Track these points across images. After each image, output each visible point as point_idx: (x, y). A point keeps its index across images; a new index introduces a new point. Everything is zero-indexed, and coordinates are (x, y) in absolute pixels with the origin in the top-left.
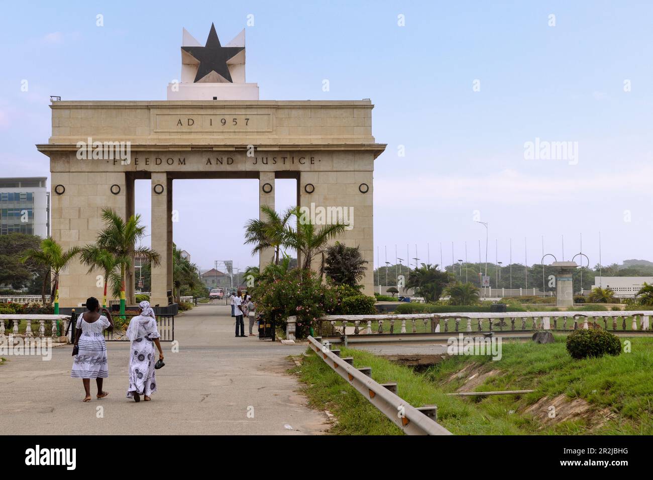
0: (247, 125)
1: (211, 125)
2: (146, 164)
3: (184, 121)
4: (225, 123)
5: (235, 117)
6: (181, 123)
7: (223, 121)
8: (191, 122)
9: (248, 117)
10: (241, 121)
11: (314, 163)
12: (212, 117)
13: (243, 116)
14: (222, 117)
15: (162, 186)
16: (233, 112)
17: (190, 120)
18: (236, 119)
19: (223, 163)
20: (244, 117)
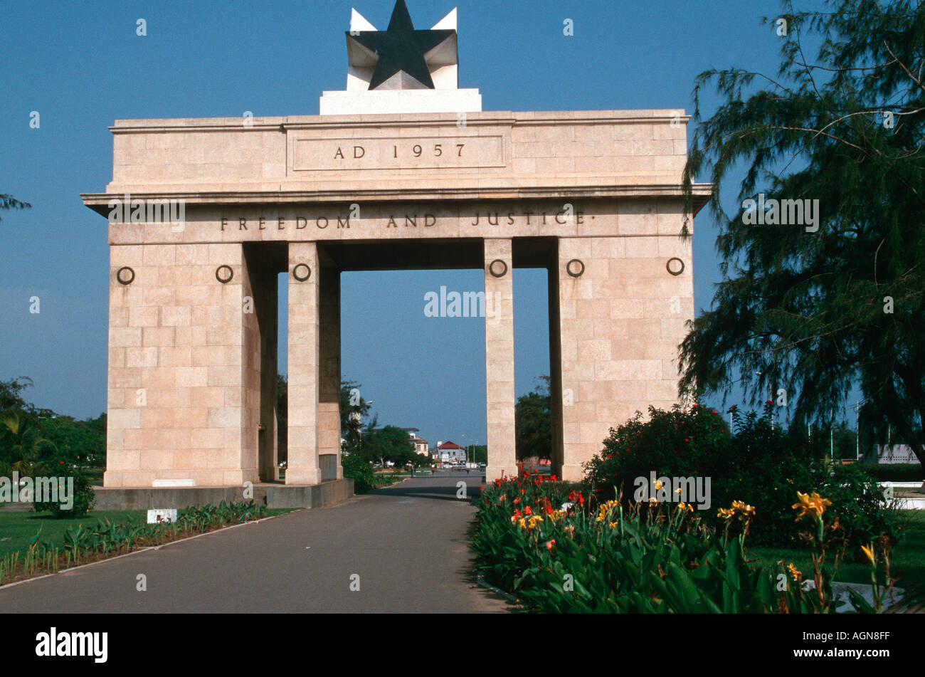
0: (459, 155)
1: (395, 157)
2: (280, 229)
3: (348, 150)
4: (420, 152)
5: (438, 142)
6: (341, 154)
7: (417, 149)
8: (359, 152)
9: (461, 141)
10: (450, 147)
11: (582, 223)
12: (397, 143)
13: (454, 140)
14: (415, 142)
15: (308, 268)
16: (434, 132)
17: (357, 149)
18: (440, 146)
19: (418, 225)
20: (454, 142)
